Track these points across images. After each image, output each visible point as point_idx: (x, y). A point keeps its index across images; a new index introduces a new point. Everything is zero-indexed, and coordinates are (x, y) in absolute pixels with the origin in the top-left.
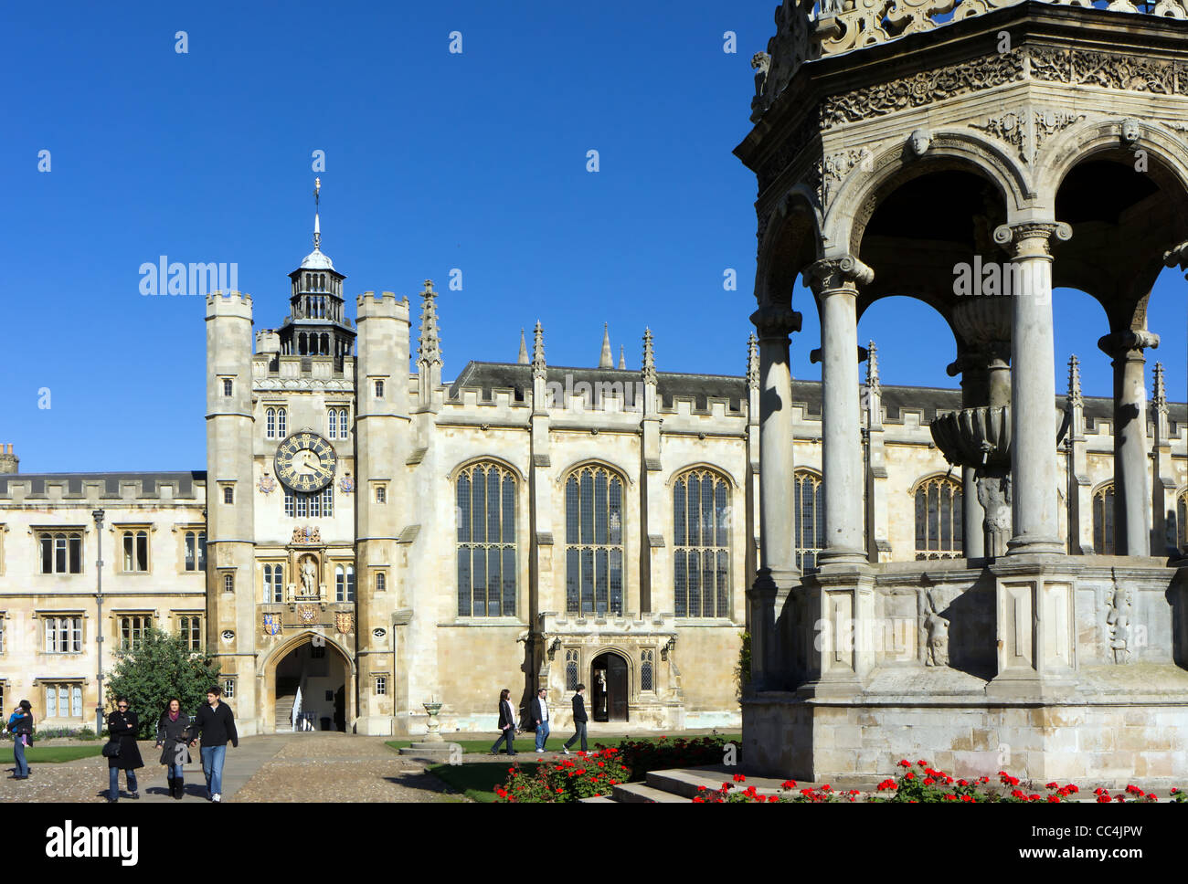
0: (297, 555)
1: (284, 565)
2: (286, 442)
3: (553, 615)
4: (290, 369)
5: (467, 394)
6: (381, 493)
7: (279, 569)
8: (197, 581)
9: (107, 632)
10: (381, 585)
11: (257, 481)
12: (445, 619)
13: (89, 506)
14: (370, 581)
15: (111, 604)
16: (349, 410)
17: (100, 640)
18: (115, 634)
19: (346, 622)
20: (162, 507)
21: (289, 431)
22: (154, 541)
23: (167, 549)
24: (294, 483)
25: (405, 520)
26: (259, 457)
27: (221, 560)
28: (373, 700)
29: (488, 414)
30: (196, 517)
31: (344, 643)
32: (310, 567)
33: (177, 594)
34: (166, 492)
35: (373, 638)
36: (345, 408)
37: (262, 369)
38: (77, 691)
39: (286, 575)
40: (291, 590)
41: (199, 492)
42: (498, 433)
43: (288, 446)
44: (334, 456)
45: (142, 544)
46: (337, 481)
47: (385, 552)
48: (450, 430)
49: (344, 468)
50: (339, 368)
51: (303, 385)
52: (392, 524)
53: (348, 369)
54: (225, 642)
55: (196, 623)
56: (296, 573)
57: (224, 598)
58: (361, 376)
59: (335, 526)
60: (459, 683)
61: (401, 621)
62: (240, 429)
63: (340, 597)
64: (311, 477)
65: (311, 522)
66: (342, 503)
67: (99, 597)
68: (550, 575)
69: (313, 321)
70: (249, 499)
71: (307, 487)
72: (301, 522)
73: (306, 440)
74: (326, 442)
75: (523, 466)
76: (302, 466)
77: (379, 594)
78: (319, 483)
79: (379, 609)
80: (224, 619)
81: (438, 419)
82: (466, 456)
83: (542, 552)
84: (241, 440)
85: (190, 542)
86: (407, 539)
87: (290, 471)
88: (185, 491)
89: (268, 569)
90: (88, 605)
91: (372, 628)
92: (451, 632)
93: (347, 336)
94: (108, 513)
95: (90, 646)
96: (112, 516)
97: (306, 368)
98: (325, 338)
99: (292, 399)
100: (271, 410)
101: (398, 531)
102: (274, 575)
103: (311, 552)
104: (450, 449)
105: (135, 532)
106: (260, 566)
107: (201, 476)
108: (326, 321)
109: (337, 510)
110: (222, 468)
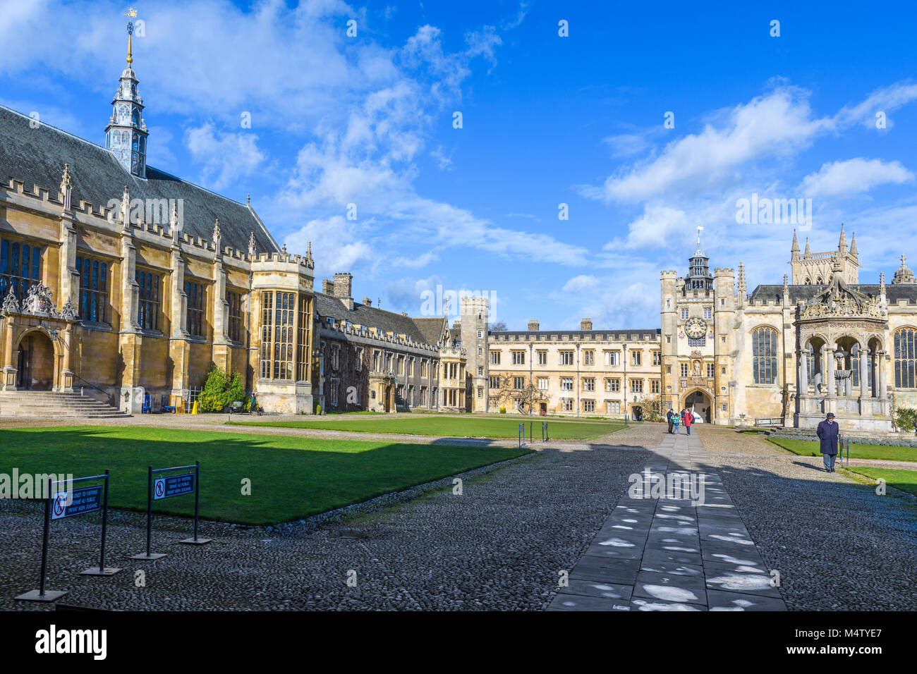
0: (693, 360)
1: (688, 364)
2: (689, 321)
3: (792, 384)
4: (690, 295)
5: (757, 302)
6: (724, 339)
7: (686, 365)
8: (658, 369)
9: (627, 385)
10: (724, 371)
11: (678, 334)
12: (748, 385)
13: (621, 343)
14: (720, 370)
15: (629, 376)
16: (712, 309)
17: (625, 387)
18: (630, 386)
19: (711, 384)
20: (646, 343)
21: (689, 317)
22: (643, 355)
23: (647, 358)
24: (692, 335)
25: (733, 348)
26: (679, 326)
27: (666, 362)
28: (721, 413)
29: (765, 309)
30: (657, 347)
31: (710, 391)
32: (697, 364)
33: (651, 373)
34: (647, 338)
35: (721, 390)
36: (710, 308)
37: (680, 295)
38: (617, 404)
39: (689, 367)
40: (690, 373)
41: (659, 338)
42: (769, 316)
43: (688, 323)
44: (706, 325)
45: (639, 355)
46: (707, 334)
47: (725, 360)
48: (750, 315)
49: (709, 329)
50: (707, 294)
51: (695, 300)
52: (728, 350)
53: (711, 295)
54: (668, 390)
55: (657, 382)
56: (693, 367)
57: (667, 375)
58: (716, 298)
59: (707, 350)
60: (754, 408)
61: (733, 384)
62: (673, 317)
63: (708, 375)
64: (698, 333)
65: (698, 349)
66: (709, 342)
67: (625, 373)
68: (791, 369)
69: (697, 276)
70: (675, 341)
71: (696, 336)
72: (694, 349)
73: (696, 320)
74: (703, 321)
75: (780, 328)
76: (695, 329)
77: (723, 375)
78: (700, 335)
79: (723, 380)
80: (668, 382)
81: (745, 311)
82: (756, 324)
83: (787, 360)
84: (673, 320)
85: (655, 355)
86: (735, 354)
87: (690, 331)
88: (653, 338)
89: (682, 365)
90: (621, 376)
91: (720, 387)
92: (751, 389)
93: (710, 280)
94: (628, 345)
95: (622, 389)
96: (629, 346)
97: (696, 294)
98: (702, 282)
99: (690, 306)
100: (683, 310)
101: (731, 352)
102: (684, 368)
103: (697, 358)
104: (750, 322)
105: (636, 352)
106: (679, 364)
107: (659, 331)
108: (702, 276)
109: (707, 344)
110: (667, 330)
